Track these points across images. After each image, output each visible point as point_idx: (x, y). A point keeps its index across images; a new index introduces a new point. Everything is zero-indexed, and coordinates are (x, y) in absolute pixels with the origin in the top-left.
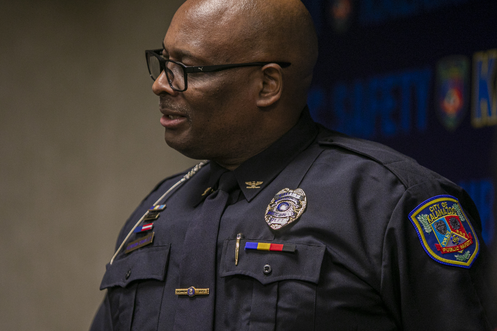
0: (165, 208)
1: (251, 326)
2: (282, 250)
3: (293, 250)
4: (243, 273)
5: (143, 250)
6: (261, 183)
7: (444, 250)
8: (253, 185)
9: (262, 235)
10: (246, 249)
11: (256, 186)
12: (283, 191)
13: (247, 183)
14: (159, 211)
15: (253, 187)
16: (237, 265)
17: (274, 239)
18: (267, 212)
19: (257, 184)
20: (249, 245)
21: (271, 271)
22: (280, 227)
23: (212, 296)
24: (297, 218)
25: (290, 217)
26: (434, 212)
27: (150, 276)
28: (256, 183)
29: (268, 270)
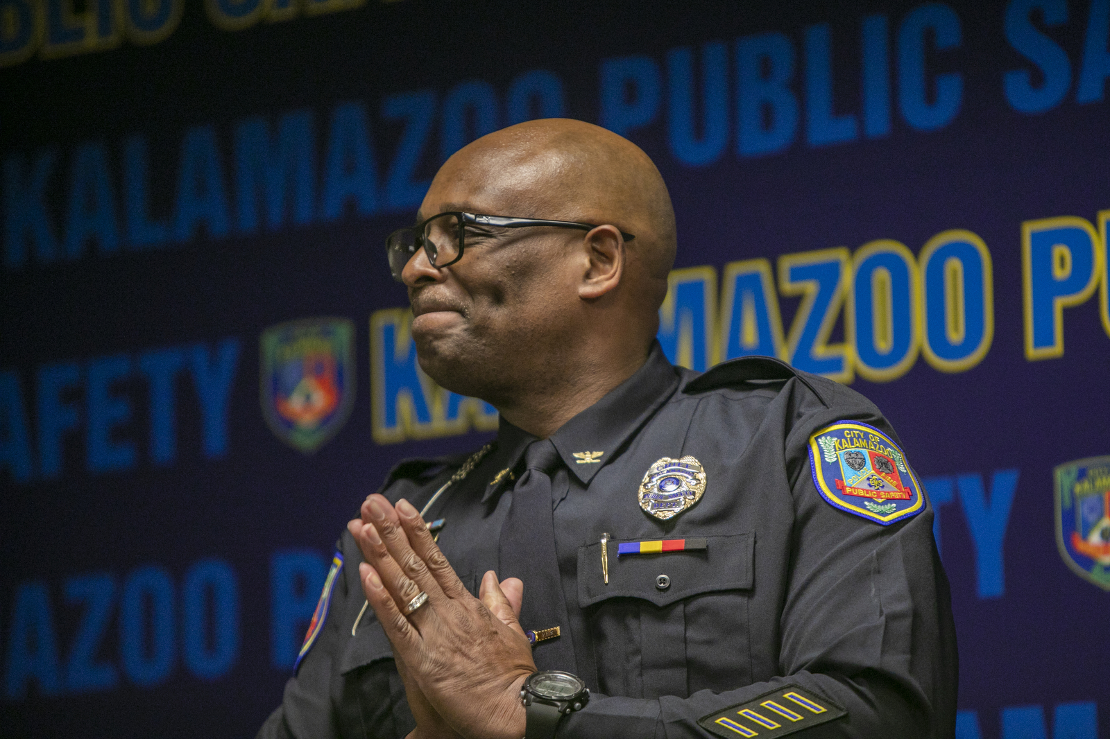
2: (683, 548)
6: (599, 452)
7: (848, 490)
8: (587, 457)
9: (645, 530)
10: (621, 554)
11: (593, 459)
13: (576, 455)
15: (589, 461)
16: (608, 584)
19: (593, 455)
24: (697, 498)
26: (851, 439)
28: (592, 453)
29: (664, 583)
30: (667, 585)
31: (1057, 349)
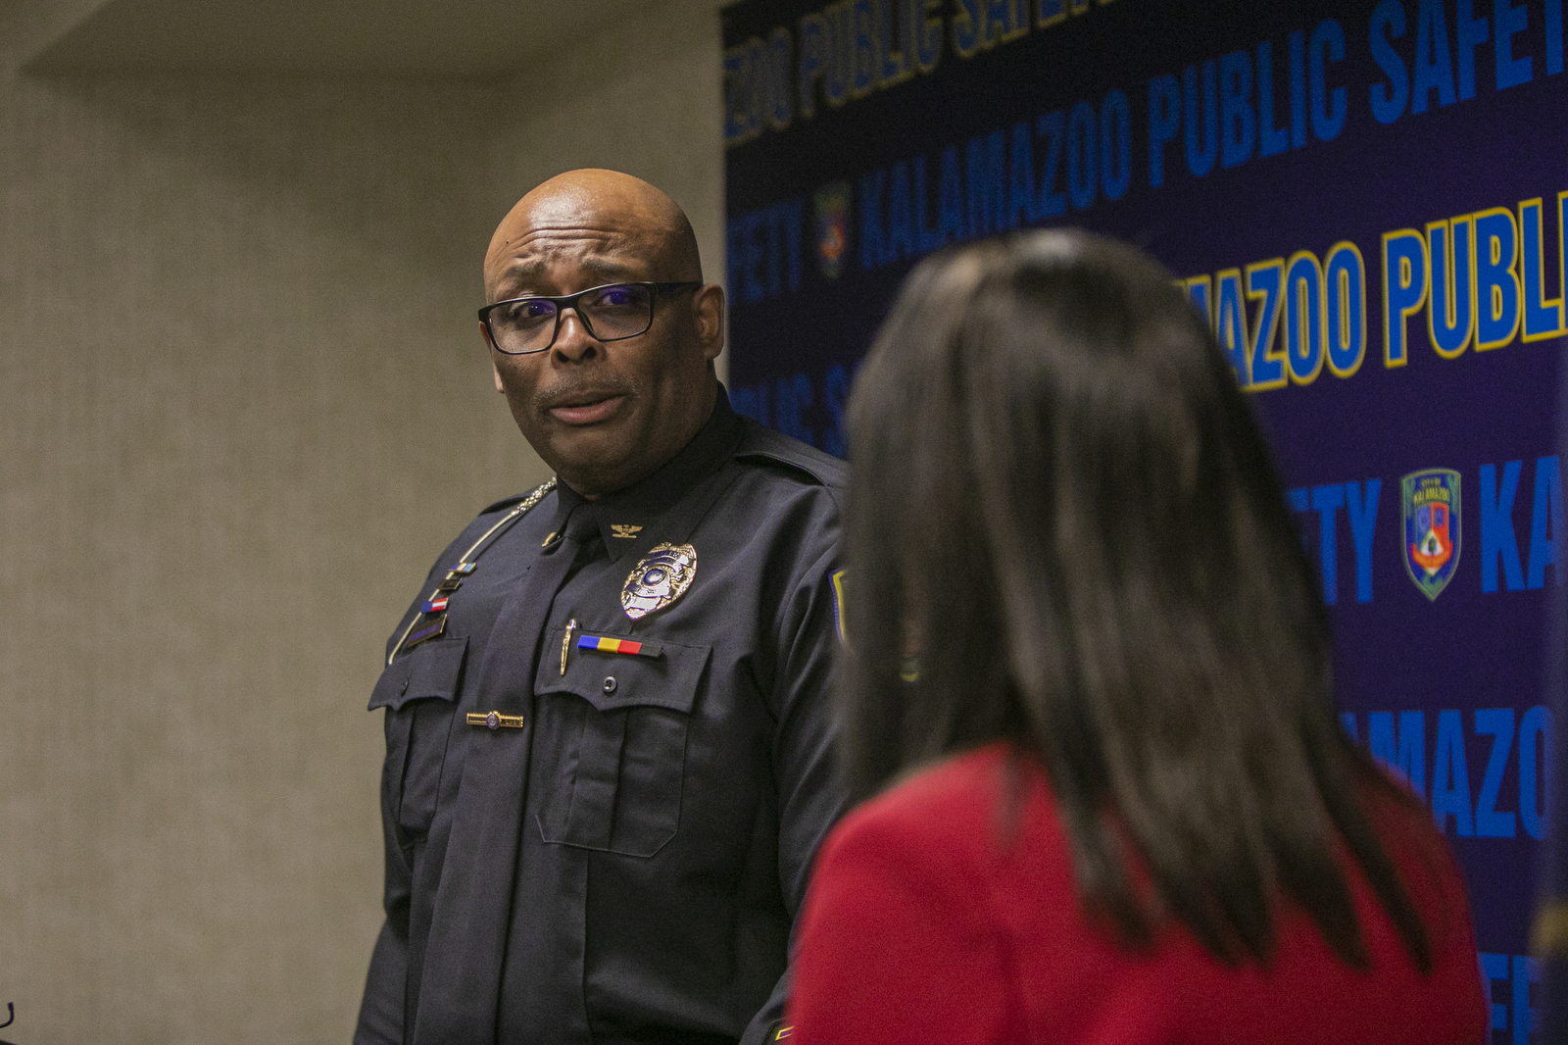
0: (475, 569)
1: (577, 787)
2: (638, 652)
3: (656, 654)
4: (569, 690)
5: (432, 643)
6: (639, 529)
8: (622, 531)
9: (611, 625)
10: (580, 647)
11: (630, 534)
12: (662, 548)
13: (614, 527)
14: (463, 574)
15: (624, 536)
16: (563, 676)
17: (631, 632)
18: (627, 583)
19: (631, 531)
20: (584, 640)
21: (616, 688)
22: (642, 613)
23: (526, 731)
24: (674, 598)
25: (662, 597)
27: (433, 693)
28: (630, 527)
29: (610, 687)
30: (613, 688)
31: (1402, 361)
